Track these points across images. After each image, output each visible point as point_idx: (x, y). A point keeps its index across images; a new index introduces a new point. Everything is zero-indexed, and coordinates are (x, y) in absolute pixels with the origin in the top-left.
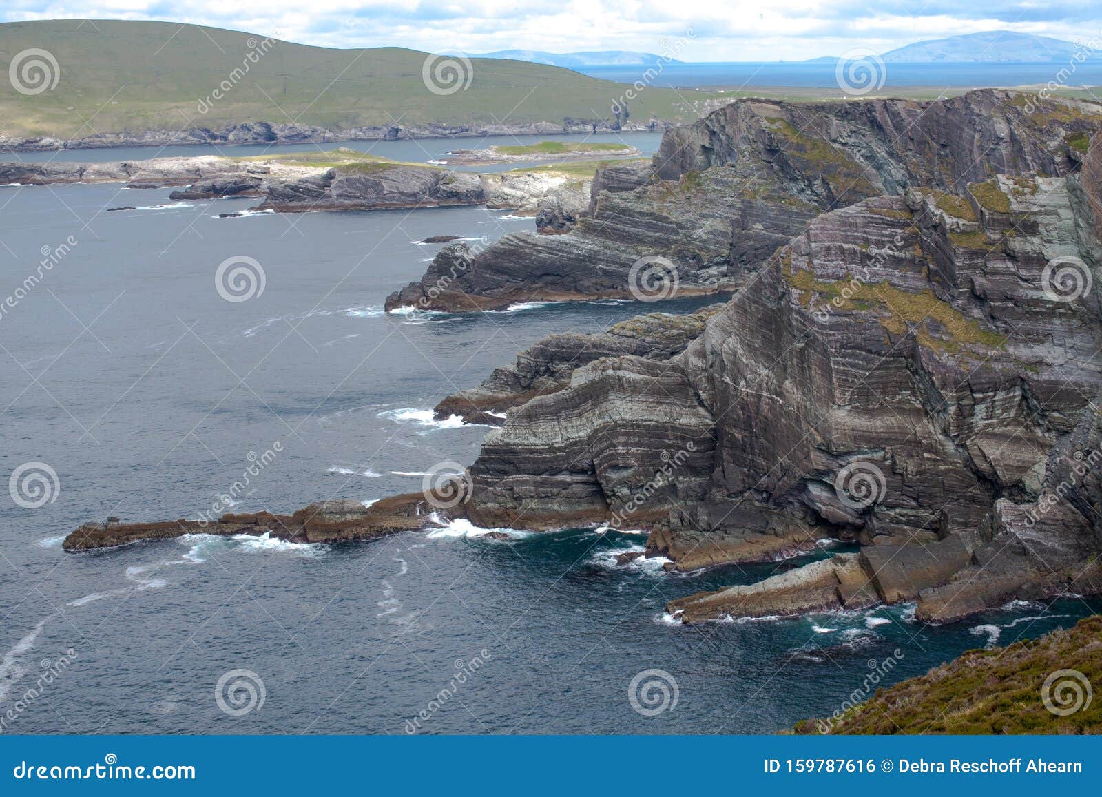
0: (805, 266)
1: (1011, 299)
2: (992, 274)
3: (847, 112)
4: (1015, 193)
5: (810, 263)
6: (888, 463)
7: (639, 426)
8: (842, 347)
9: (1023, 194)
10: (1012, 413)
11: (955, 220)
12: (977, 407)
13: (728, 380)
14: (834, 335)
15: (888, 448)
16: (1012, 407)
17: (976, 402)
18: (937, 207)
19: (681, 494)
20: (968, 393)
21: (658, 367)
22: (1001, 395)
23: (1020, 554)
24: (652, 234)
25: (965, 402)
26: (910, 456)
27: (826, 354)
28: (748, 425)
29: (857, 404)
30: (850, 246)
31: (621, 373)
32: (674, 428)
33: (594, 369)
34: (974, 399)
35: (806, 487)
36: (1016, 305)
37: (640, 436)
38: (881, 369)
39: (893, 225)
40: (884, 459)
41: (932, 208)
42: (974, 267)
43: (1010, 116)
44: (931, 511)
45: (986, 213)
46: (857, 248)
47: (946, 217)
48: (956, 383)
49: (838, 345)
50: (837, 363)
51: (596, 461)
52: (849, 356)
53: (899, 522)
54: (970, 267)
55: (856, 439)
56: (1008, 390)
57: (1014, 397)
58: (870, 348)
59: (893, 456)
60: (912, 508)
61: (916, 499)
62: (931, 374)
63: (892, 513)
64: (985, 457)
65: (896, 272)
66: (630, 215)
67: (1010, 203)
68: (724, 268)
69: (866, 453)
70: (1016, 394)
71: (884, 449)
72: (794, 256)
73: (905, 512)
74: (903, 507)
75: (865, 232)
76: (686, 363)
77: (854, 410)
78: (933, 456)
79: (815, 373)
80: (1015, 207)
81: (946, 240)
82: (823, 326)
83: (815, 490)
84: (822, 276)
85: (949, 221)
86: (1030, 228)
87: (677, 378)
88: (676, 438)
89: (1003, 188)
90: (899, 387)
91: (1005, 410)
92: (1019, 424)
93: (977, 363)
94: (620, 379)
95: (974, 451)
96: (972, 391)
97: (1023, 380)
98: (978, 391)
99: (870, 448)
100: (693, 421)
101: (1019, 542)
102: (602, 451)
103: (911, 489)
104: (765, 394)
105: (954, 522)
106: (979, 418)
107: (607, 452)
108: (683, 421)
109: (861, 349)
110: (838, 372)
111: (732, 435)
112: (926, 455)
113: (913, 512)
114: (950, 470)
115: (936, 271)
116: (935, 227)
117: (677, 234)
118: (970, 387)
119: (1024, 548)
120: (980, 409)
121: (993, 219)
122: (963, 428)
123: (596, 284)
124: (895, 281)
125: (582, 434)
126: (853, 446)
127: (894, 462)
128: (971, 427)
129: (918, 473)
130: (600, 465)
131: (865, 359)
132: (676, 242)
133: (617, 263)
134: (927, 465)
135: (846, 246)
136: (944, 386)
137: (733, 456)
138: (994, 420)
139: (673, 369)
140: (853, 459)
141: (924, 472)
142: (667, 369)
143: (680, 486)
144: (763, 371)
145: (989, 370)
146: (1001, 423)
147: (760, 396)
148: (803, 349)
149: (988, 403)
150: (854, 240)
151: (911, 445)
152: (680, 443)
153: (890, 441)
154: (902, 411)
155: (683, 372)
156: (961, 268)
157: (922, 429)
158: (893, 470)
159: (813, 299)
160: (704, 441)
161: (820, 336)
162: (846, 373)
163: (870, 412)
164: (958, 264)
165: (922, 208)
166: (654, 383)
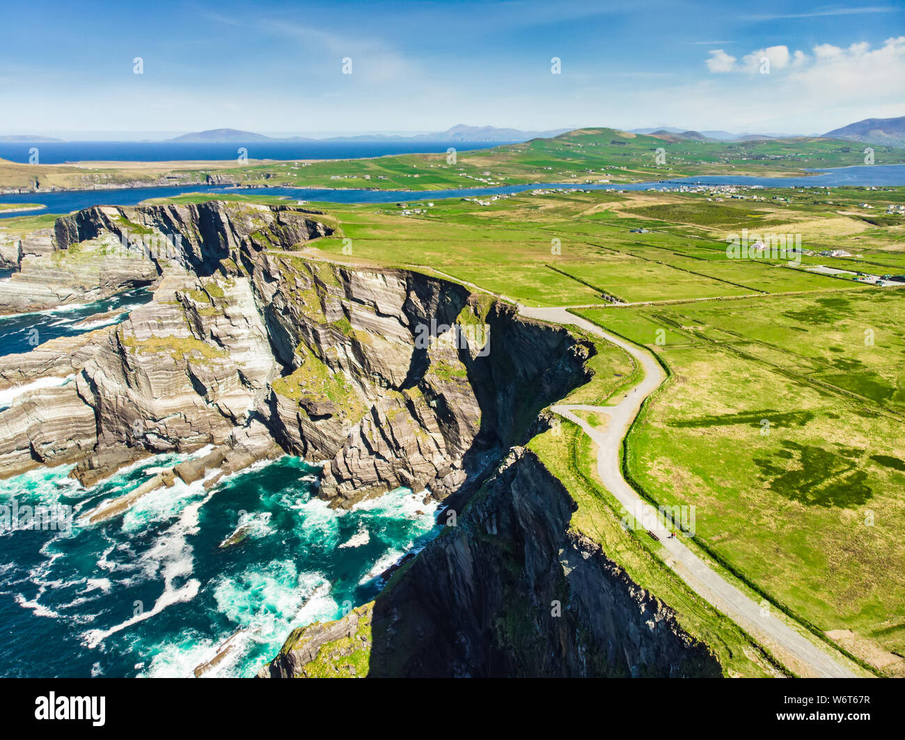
0: (130, 334)
1: (229, 335)
2: (220, 325)
4: (226, 287)
5: (133, 333)
6: (183, 418)
7: (55, 421)
8: (154, 370)
9: (228, 287)
10: (236, 385)
11: (200, 303)
12: (220, 386)
14: (149, 365)
15: (182, 412)
16: (235, 382)
19: (83, 449)
22: (230, 378)
24: (56, 278)
26: (193, 413)
27: (145, 375)
28: (113, 412)
29: (165, 395)
30: (152, 321)
34: (218, 383)
36: (232, 337)
37: (57, 424)
39: (171, 308)
40: (181, 416)
41: (189, 299)
42: (211, 323)
44: (206, 435)
45: (214, 298)
46: (155, 322)
47: (195, 302)
48: (209, 378)
49: (152, 370)
50: (152, 378)
51: (33, 442)
52: (157, 374)
53: (192, 443)
54: (209, 324)
55: (166, 411)
56: (233, 376)
58: (167, 368)
59: (185, 415)
60: (197, 435)
61: (198, 432)
62: (197, 376)
63: (188, 439)
64: (227, 408)
67: (224, 292)
68: (98, 290)
69: (172, 416)
71: (180, 413)
72: (124, 330)
73: (194, 438)
74: (192, 436)
75: (158, 313)
76: (76, 384)
77: (164, 398)
78: (204, 411)
79: (143, 385)
80: (226, 294)
81: (197, 313)
82: (143, 363)
83: (150, 437)
84: (140, 338)
85: (197, 304)
86: (234, 303)
87: (73, 392)
88: (76, 422)
89: (220, 286)
90: (183, 383)
91: (232, 384)
93: (218, 367)
95: (221, 405)
96: (217, 380)
97: (239, 370)
98: (219, 379)
99: (173, 414)
100: (84, 412)
101: (244, 447)
102: (36, 436)
103: (195, 428)
104: (119, 396)
105: (217, 437)
106: (222, 391)
107: (39, 437)
108: (78, 413)
109: (163, 370)
110: (153, 382)
111: (106, 417)
112: (200, 411)
116: (190, 307)
117: (70, 276)
120: (222, 386)
121: (217, 301)
122: (215, 396)
124: (176, 334)
125: (23, 430)
126: (166, 415)
127: (186, 417)
128: (218, 395)
129: (198, 420)
130: (35, 443)
131: (167, 374)
133: (37, 295)
134: (201, 415)
135: (150, 322)
136: (204, 381)
137: (108, 427)
138: (228, 390)
139: (69, 389)
140: (165, 420)
141: (200, 419)
142: (67, 390)
143: (81, 445)
144: (117, 385)
145: (223, 369)
146: (231, 390)
147: (116, 397)
148: (135, 374)
149: (225, 383)
150: (154, 318)
151: (193, 407)
152: (79, 424)
153: (182, 409)
154: (186, 394)
155: (74, 389)
156: (206, 325)
157: (196, 399)
158: (185, 421)
159: (137, 350)
160: (91, 421)
161: (142, 368)
162: (157, 383)
163: (171, 398)
164: (203, 323)
165: (184, 299)
166: (59, 398)
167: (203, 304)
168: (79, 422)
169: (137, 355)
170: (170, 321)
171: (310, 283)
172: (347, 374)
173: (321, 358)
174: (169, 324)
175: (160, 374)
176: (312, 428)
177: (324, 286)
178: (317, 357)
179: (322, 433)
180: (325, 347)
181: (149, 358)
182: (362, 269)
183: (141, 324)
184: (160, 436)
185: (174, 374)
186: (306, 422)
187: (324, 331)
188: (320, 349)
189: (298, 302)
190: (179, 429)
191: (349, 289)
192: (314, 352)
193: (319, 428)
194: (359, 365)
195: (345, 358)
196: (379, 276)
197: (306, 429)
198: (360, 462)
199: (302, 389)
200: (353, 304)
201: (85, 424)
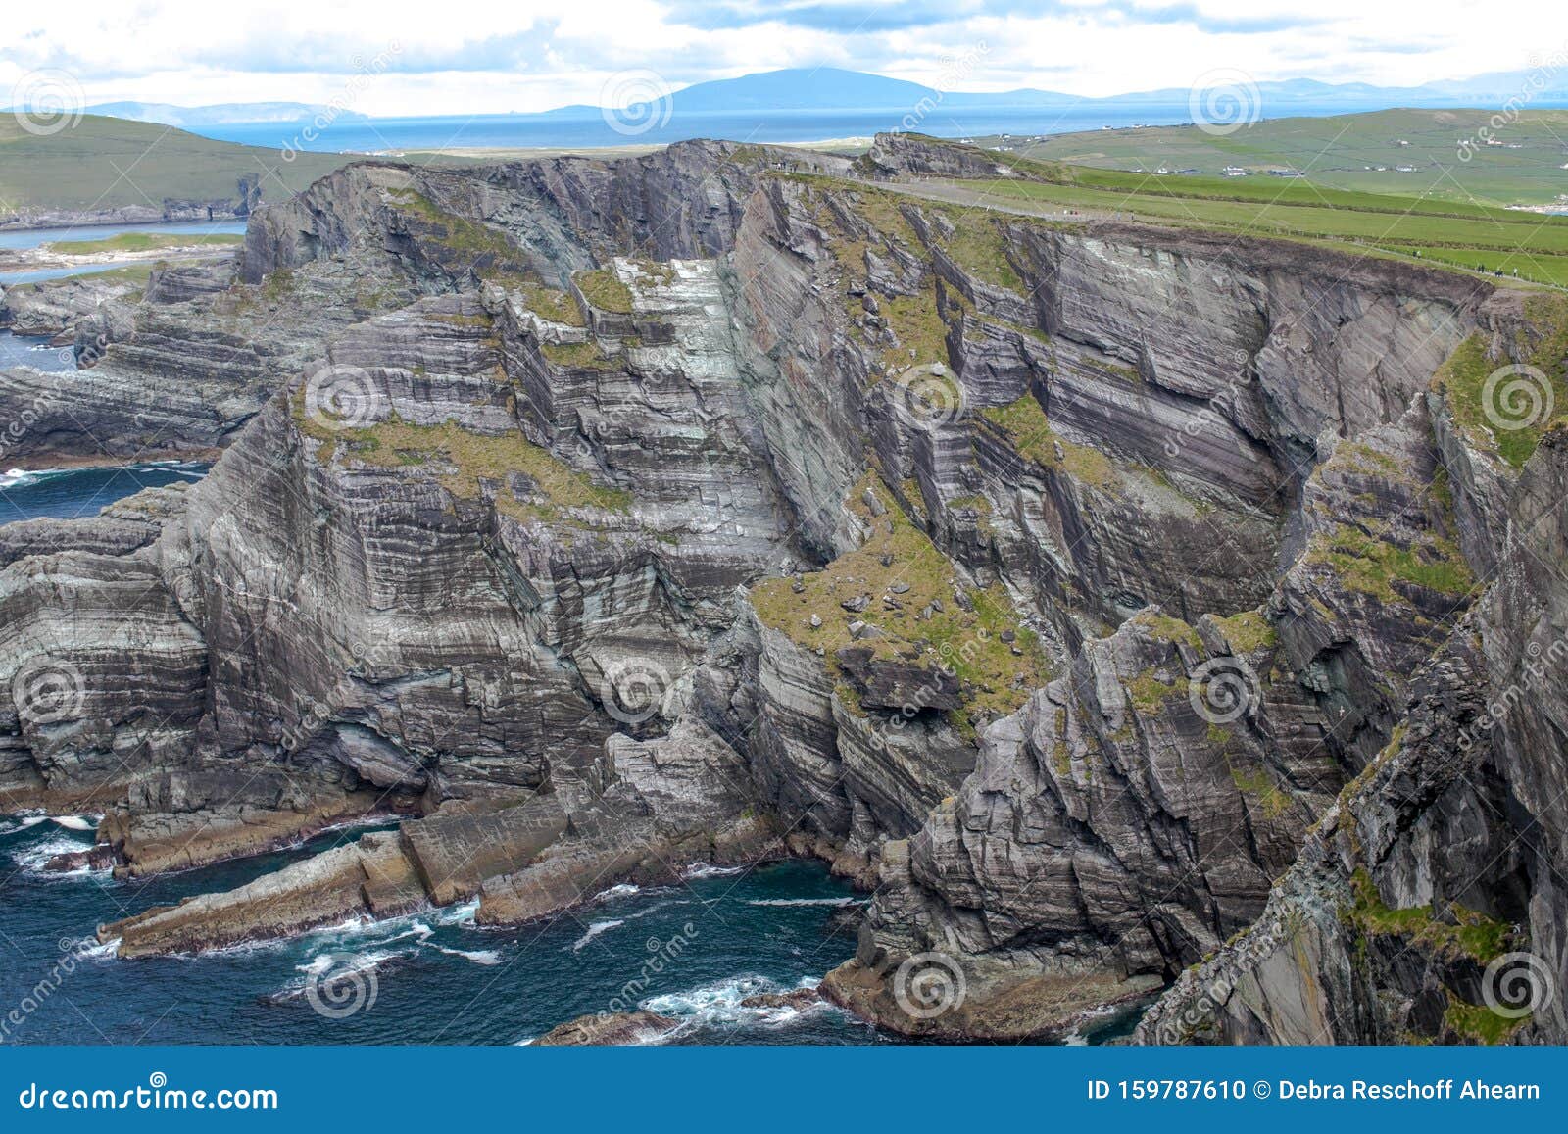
1: (635, 438)
2: (607, 403)
3: (506, 176)
4: (641, 283)
6: (457, 691)
8: (380, 522)
9: (650, 285)
10: (643, 605)
11: (550, 326)
12: (587, 601)
13: (219, 580)
14: (368, 504)
15: (455, 669)
16: (641, 597)
17: (585, 592)
18: (526, 308)
19: (156, 757)
20: (572, 580)
21: (116, 566)
22: (623, 580)
23: (640, 815)
24: (218, 364)
25: (569, 594)
26: (490, 678)
27: (356, 533)
28: (250, 648)
29: (407, 606)
30: (396, 370)
31: (57, 578)
32: (142, 658)
33: (17, 574)
34: (581, 589)
35: (336, 734)
36: (643, 447)
38: (442, 552)
39: (460, 336)
40: (452, 685)
41: (518, 310)
42: (582, 393)
43: (727, 177)
44: (525, 759)
45: (597, 313)
46: (407, 373)
47: (538, 321)
48: (553, 566)
49: (374, 519)
50: (374, 546)
52: (389, 534)
53: (478, 778)
54: (573, 395)
55: (405, 658)
56: (634, 572)
57: (644, 582)
58: (424, 522)
59: (463, 681)
60: (497, 755)
61: (502, 743)
62: (514, 555)
63: (466, 764)
64: (602, 674)
65: (467, 407)
66: (186, 338)
67: (632, 298)
69: (422, 678)
70: (647, 577)
71: (449, 670)
73: (485, 762)
74: (482, 754)
75: (419, 349)
76: (160, 557)
77: (402, 615)
78: (525, 677)
79: (344, 563)
80: (640, 305)
81: (538, 356)
82: (352, 493)
83: (349, 738)
85: (543, 327)
86: (662, 334)
87: (148, 581)
88: (146, 672)
89: (623, 276)
90: (470, 577)
91: (631, 602)
92: (654, 621)
93: (585, 535)
94: (55, 587)
95: (586, 664)
96: (578, 577)
97: (655, 556)
98: (587, 576)
99: (429, 671)
100: (172, 646)
101: (639, 797)
103: (493, 728)
104: (273, 598)
105: (560, 772)
106: (592, 618)
108: (159, 645)
109: (410, 523)
110: (375, 559)
111: (228, 663)
112: (513, 675)
113: (499, 762)
114: (552, 697)
115: (526, 403)
116: (523, 337)
117: (257, 363)
118: (574, 571)
119: (646, 805)
120: (592, 603)
121: (607, 323)
122: (568, 635)
123: (135, 442)
124: (466, 420)
126: (401, 669)
127: (466, 689)
128: (579, 631)
129: (502, 703)
131: (421, 539)
132: (255, 374)
133: (164, 409)
134: (517, 689)
135: (389, 371)
136: (534, 572)
137: (229, 694)
138: (616, 618)
139: (140, 568)
140: (403, 689)
141: (512, 701)
142: (129, 568)
143: (155, 745)
144: (270, 565)
145: (600, 545)
146: (627, 622)
147: (265, 602)
148: (323, 528)
149: (604, 593)
150: (402, 361)
151: (492, 661)
152: (153, 679)
153: (458, 659)
154: (477, 613)
155: (156, 572)
156: (560, 397)
157: (508, 637)
158: (465, 701)
159: (337, 451)
160: (190, 674)
161: (347, 507)
162: (387, 560)
163: (428, 617)
164: (555, 390)
165: (507, 314)
166: (109, 590)
167: (560, 328)
168: (153, 671)
169: (336, 467)
170: (453, 377)
171: (915, 273)
172: (1020, 592)
173: (931, 529)
174: (449, 385)
175: (400, 534)
176: (872, 753)
177: (961, 284)
178: (916, 524)
179: (904, 773)
180: (948, 490)
181: (373, 481)
182: (1100, 232)
184: (380, 738)
185: (442, 542)
186: (854, 730)
187: (948, 435)
188: (931, 500)
189: (870, 332)
190: (439, 721)
191: (1050, 295)
192: (906, 506)
193: (897, 757)
194: (1064, 563)
195: (1018, 536)
196: (1162, 257)
197: (853, 757)
198: (1017, 856)
199: (851, 619)
200: (1062, 349)
201: (172, 684)
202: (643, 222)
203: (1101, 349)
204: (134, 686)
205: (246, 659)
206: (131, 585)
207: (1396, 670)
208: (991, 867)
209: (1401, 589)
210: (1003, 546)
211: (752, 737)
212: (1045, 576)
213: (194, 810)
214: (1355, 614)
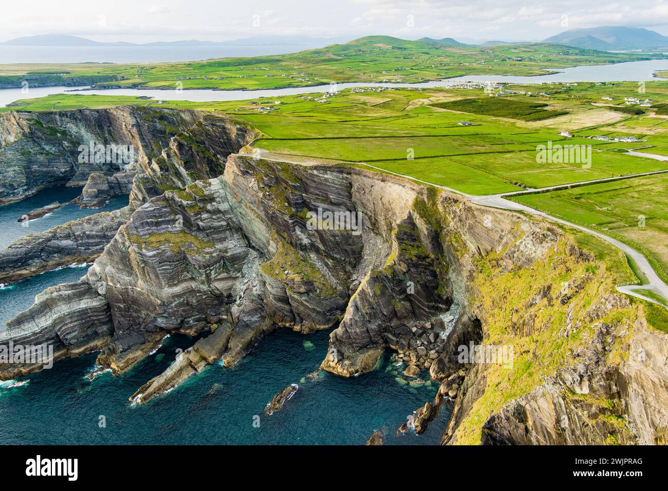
0: (135, 232)
1: (212, 228)
2: (204, 220)
4: (204, 187)
5: (137, 231)
6: (186, 302)
7: (75, 313)
8: (160, 263)
9: (207, 187)
10: (222, 270)
11: (187, 202)
12: (211, 272)
13: (111, 284)
14: (155, 259)
15: (185, 297)
16: (221, 267)
17: (211, 270)
18: (179, 198)
20: (208, 268)
21: (76, 285)
22: (218, 264)
23: (247, 327)
25: (208, 272)
26: (193, 297)
27: (154, 268)
28: (124, 301)
29: (170, 283)
30: (151, 220)
31: (61, 293)
32: (90, 309)
33: (46, 293)
35: (156, 320)
36: (214, 230)
37: (78, 316)
38: (176, 267)
40: (184, 300)
41: (177, 198)
42: (198, 219)
45: (197, 197)
46: (153, 220)
47: (183, 201)
48: (204, 266)
49: (158, 263)
50: (160, 270)
51: (59, 333)
52: (163, 266)
55: (173, 297)
56: (219, 262)
57: (221, 264)
58: (169, 260)
59: (187, 299)
60: (197, 315)
61: (198, 312)
62: (194, 265)
64: (218, 290)
65: (169, 226)
68: (25, 187)
69: (177, 301)
70: (222, 262)
71: (183, 297)
74: (194, 316)
75: (155, 213)
76: (88, 279)
77: (170, 286)
78: (200, 294)
79: (152, 276)
80: (205, 193)
81: (185, 211)
82: (151, 257)
83: (160, 320)
84: (143, 235)
85: (185, 203)
86: (212, 200)
87: (86, 286)
88: (92, 312)
89: (199, 186)
90: (182, 272)
91: (219, 269)
92: (224, 272)
93: (208, 256)
94: (61, 295)
95: (213, 288)
97: (223, 257)
98: (211, 266)
99: (178, 299)
100: (98, 303)
101: (245, 322)
102: (61, 328)
103: (196, 309)
104: (130, 287)
105: (212, 316)
106: (213, 276)
107: (63, 328)
108: (94, 304)
109: (167, 262)
110: (161, 273)
111: (119, 306)
112: (198, 294)
113: (198, 317)
114: (207, 297)
116: (180, 206)
118: (208, 266)
119: (248, 324)
120: (213, 272)
121: (200, 199)
122: (209, 280)
124: (169, 230)
125: (48, 323)
126: (172, 300)
127: (188, 301)
128: (211, 280)
129: (197, 302)
130: (61, 334)
131: (170, 266)
134: (199, 298)
135: (148, 220)
136: (200, 268)
138: (217, 274)
139: (84, 284)
140: (173, 305)
141: (199, 300)
142: (81, 285)
143: (99, 332)
144: (127, 278)
145: (212, 257)
146: (219, 274)
147: (128, 288)
148: (143, 267)
149: (215, 269)
150: (151, 217)
151: (192, 291)
152: (95, 314)
153: (184, 294)
154: (185, 280)
155: (87, 283)
156: (194, 221)
157: (193, 285)
158: (188, 304)
159: (143, 246)
160: (105, 310)
161: (150, 261)
162: (163, 273)
163: (176, 285)
164: (192, 219)
165: (173, 199)
166: (77, 292)
167: (189, 202)
168: (95, 311)
169: (144, 251)
170: (164, 219)
172: (312, 255)
173: (291, 243)
174: (163, 221)
175: (166, 265)
176: (298, 302)
177: (286, 183)
178: (287, 243)
181: (155, 252)
182: (315, 167)
183: (142, 223)
184: (168, 318)
185: (175, 265)
186: (293, 298)
187: (292, 221)
191: (306, 184)
192: (285, 239)
193: (305, 303)
194: (321, 246)
195: (310, 242)
196: (329, 172)
197: (294, 304)
198: (358, 330)
199: (284, 271)
200: (310, 196)
201: (101, 314)
202: (109, 126)
203: (319, 195)
204: (90, 317)
205: (125, 304)
206: (82, 289)
207: (419, 274)
208: (354, 335)
209: (416, 256)
210: (308, 245)
211: (265, 301)
212: (317, 251)
213: (126, 350)
214: (409, 263)
